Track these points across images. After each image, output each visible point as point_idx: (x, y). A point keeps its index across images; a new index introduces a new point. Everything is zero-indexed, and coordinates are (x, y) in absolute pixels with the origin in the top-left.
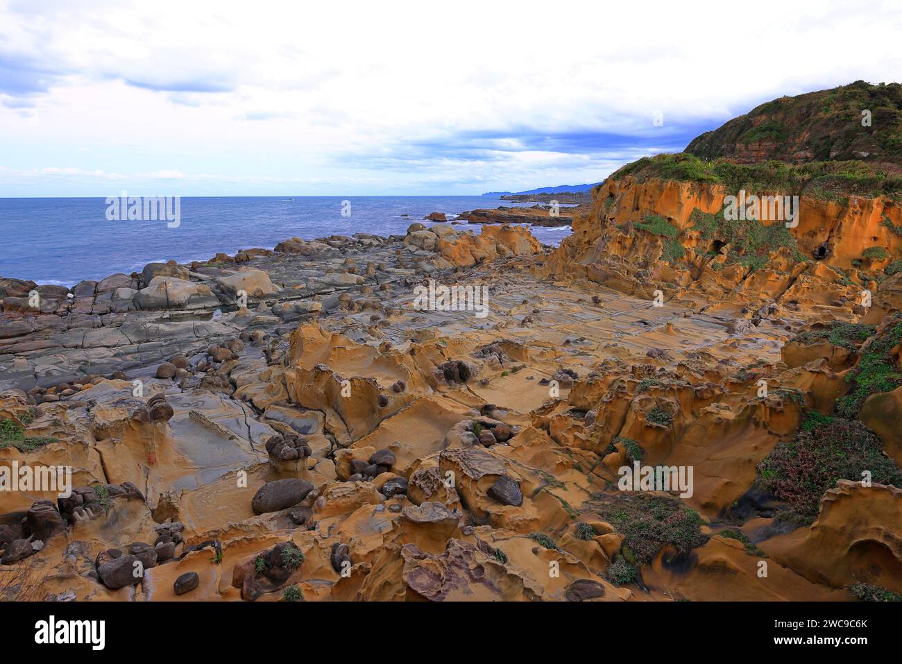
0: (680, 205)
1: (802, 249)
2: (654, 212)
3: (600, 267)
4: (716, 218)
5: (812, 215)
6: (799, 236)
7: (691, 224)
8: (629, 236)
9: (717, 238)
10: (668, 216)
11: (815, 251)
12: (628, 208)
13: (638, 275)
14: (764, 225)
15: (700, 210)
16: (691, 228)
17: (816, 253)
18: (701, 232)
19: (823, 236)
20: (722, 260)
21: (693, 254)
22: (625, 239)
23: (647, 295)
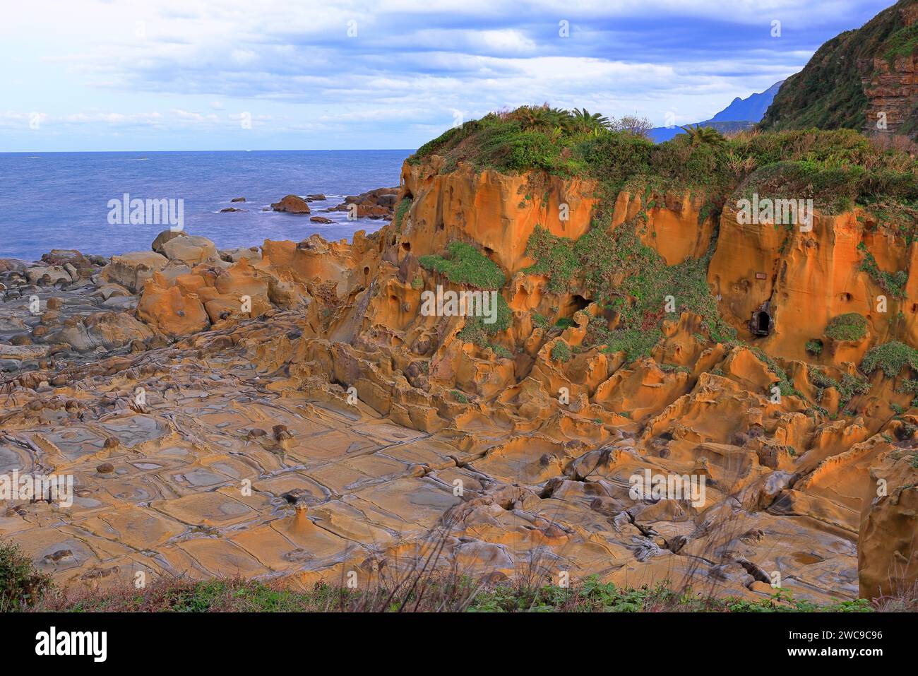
0: (505, 221)
1: (728, 315)
2: (465, 233)
3: (350, 351)
4: (575, 250)
5: (740, 246)
6: (724, 289)
7: (528, 262)
8: (408, 286)
9: (575, 291)
10: (484, 244)
11: (752, 319)
12: (429, 223)
13: (409, 374)
14: (668, 263)
15: (548, 231)
16: (526, 271)
17: (755, 324)
18: (545, 278)
19: (763, 288)
20: (576, 338)
21: (526, 324)
22: (404, 291)
23: (407, 418)
